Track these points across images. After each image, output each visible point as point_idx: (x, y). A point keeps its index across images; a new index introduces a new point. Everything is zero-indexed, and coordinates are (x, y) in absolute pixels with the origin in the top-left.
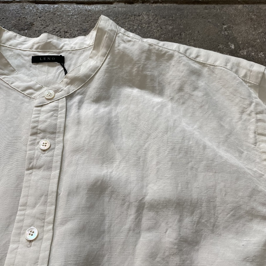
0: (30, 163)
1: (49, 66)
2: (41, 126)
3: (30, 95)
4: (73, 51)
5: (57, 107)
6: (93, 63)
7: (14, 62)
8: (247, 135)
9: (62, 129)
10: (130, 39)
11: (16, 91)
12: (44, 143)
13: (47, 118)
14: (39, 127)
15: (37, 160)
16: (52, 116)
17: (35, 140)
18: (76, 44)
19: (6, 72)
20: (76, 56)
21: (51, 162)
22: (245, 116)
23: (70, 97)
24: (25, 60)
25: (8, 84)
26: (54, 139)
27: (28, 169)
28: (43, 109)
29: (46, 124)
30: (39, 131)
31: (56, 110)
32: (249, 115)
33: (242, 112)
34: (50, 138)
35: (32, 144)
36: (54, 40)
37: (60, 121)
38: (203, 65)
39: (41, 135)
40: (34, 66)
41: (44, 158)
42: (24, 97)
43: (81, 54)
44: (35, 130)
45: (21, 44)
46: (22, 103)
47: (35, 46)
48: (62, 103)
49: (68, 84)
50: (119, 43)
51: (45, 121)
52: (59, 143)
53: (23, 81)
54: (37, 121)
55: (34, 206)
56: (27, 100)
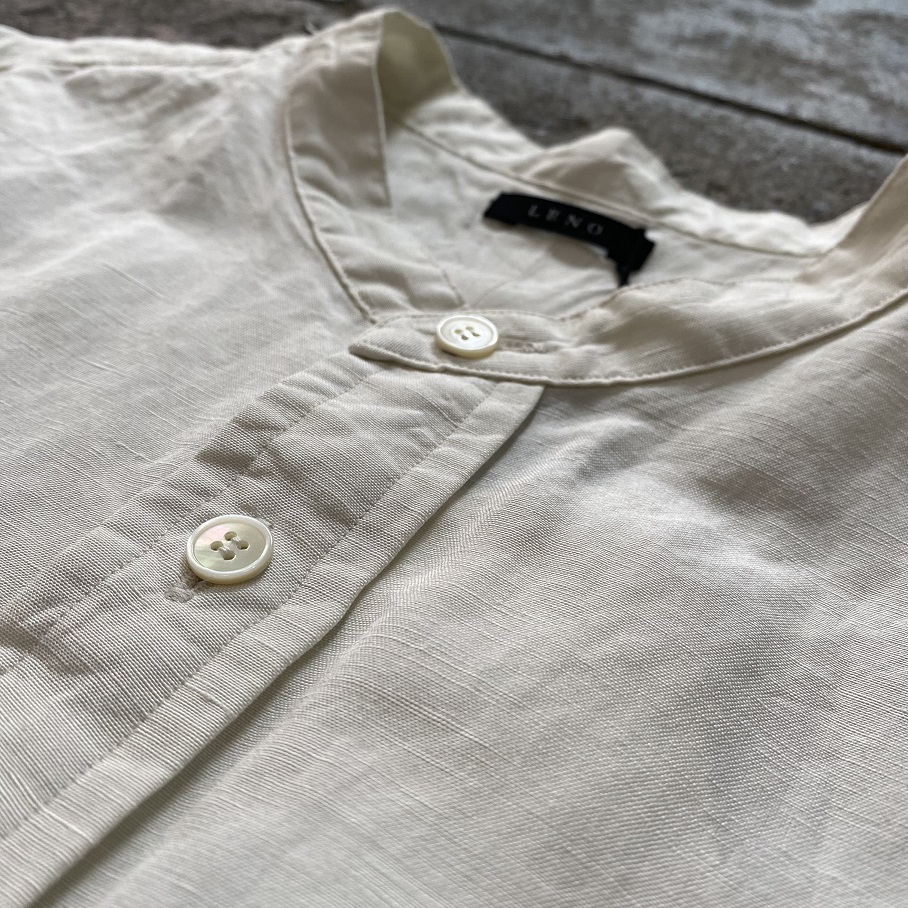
0: (49, 601)
1: (557, 254)
2: (298, 441)
3: (372, 305)
4: (716, 244)
5: (467, 404)
6: (807, 296)
7: (403, 183)
9: (405, 525)
11: (324, 261)
13: (365, 421)
14: (279, 440)
15: (105, 606)
16: (402, 426)
17: (205, 493)
19: (343, 185)
24: (461, 198)
25: (310, 224)
26: (316, 551)
29: (337, 443)
30: (263, 461)
31: (448, 414)
34: (291, 530)
35: (164, 505)
37: (431, 475)
39: (258, 487)
40: (481, 229)
42: (336, 299)
44: (245, 443)
46: (302, 318)
48: (507, 403)
51: (338, 428)
52: (323, 589)
54: (300, 409)
56: (342, 316)
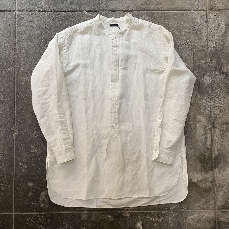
2: (114, 45)
3: (110, 36)
4: (120, 22)
5: (117, 40)
6: (125, 28)
7: (105, 26)
8: (161, 50)
9: (118, 46)
10: (135, 22)
11: (106, 35)
12: (115, 49)
13: (115, 43)
16: (116, 42)
18: (121, 20)
19: (103, 29)
20: (121, 24)
21: (117, 53)
22: (161, 45)
23: (119, 37)
24: (108, 25)
25: (104, 33)
26: (117, 48)
27: (112, 55)
28: (114, 40)
29: (115, 44)
31: (116, 41)
32: (162, 45)
33: (160, 44)
34: (116, 48)
35: (112, 49)
36: (115, 19)
37: (118, 43)
38: (153, 30)
39: (114, 47)
40: (110, 27)
41: (115, 53)
43: (122, 23)
44: (112, 46)
45: (106, 20)
47: (110, 21)
48: (118, 39)
49: (119, 34)
50: (133, 23)
53: (107, 32)
54: (113, 44)
55: (114, 63)
56: (109, 38)
